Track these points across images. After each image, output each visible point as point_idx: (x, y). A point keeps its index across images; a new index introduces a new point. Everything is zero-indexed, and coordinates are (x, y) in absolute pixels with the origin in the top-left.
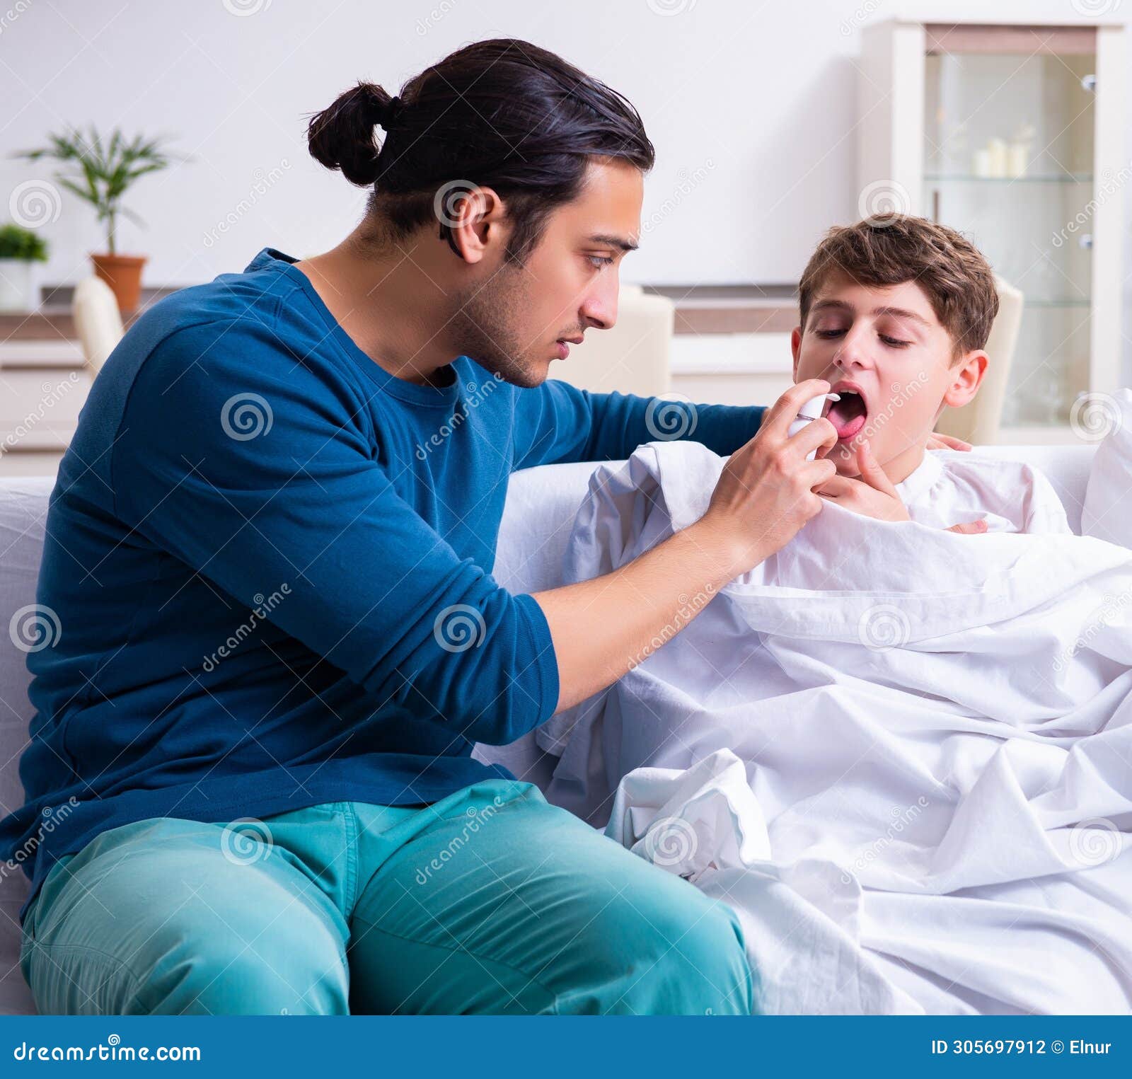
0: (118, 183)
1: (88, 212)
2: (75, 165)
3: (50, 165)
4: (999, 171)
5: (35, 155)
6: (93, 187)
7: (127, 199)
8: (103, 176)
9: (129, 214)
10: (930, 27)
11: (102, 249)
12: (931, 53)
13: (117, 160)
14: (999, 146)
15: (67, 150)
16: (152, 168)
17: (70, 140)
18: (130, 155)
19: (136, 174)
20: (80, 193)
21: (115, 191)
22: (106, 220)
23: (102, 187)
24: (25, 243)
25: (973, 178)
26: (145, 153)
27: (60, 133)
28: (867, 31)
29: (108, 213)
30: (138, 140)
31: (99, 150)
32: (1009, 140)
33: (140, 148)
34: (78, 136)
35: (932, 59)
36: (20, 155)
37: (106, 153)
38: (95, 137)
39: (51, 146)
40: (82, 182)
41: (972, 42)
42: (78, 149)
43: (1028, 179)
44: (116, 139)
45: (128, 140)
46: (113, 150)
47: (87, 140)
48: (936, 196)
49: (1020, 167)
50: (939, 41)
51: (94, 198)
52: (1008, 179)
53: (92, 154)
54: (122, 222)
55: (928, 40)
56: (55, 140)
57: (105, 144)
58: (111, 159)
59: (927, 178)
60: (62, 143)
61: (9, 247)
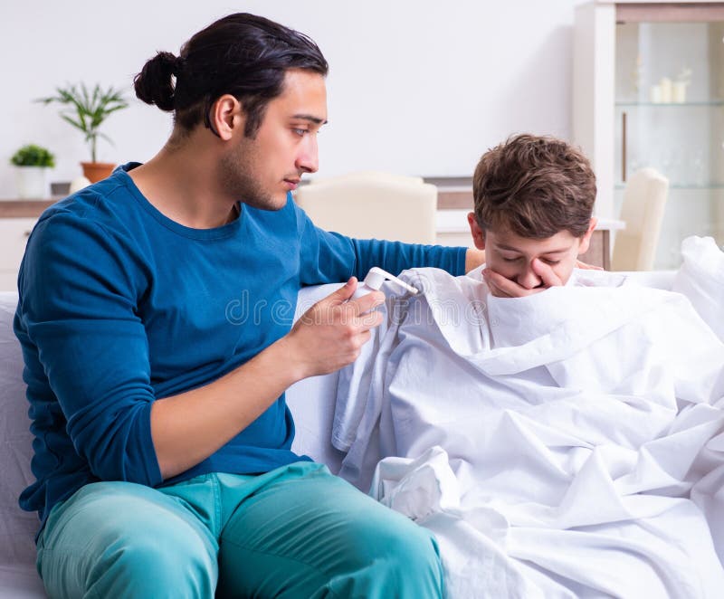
0: (98, 117)
1: (81, 135)
2: (72, 106)
3: (58, 107)
4: (667, 99)
5: (48, 101)
6: (83, 120)
7: (102, 128)
8: (88, 113)
9: (104, 136)
10: (618, 5)
11: (88, 159)
12: (619, 23)
13: (98, 102)
14: (667, 83)
15: (67, 98)
16: (119, 107)
17: (69, 91)
18: (105, 100)
19: (109, 111)
20: (75, 124)
21: (96, 123)
22: (90, 140)
23: (88, 120)
24: (41, 155)
25: (651, 104)
26: (114, 99)
27: (63, 86)
28: (578, 9)
29: (92, 136)
30: (110, 91)
31: (86, 96)
32: (674, 79)
33: (111, 95)
34: (73, 90)
35: (620, 26)
36: (39, 101)
37: (91, 99)
38: (84, 89)
39: (58, 95)
40: (76, 117)
41: (649, 14)
42: (74, 96)
43: (687, 104)
44: (97, 89)
45: (104, 91)
46: (95, 97)
47: (79, 91)
48: (624, 116)
49: (681, 96)
50: (628, 15)
51: (83, 128)
52: (674, 104)
53: (83, 99)
54: (99, 139)
55: (618, 14)
56: (61, 92)
57: (91, 94)
58: (94, 103)
59: (617, 105)
60: (64, 93)
61: (32, 158)
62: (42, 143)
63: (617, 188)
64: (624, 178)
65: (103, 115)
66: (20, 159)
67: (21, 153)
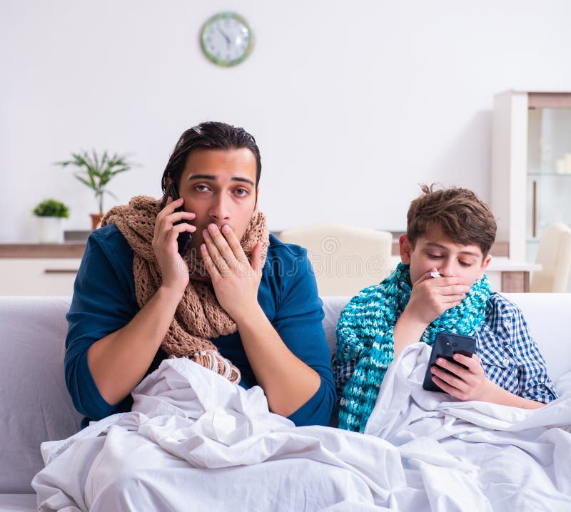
0: (105, 178)
1: (91, 192)
2: (84, 168)
3: (73, 168)
5: (66, 164)
6: (92, 180)
7: (108, 187)
8: (97, 174)
9: (110, 193)
10: (531, 94)
11: (97, 212)
12: (531, 108)
13: (105, 166)
15: (81, 162)
16: (123, 170)
17: (82, 156)
18: (111, 164)
19: (114, 173)
20: (86, 183)
21: (103, 182)
22: (99, 197)
23: (97, 180)
24: (58, 208)
25: (556, 174)
26: (119, 163)
27: (78, 152)
28: (497, 96)
29: (100, 193)
30: (115, 157)
31: (96, 160)
33: (116, 160)
34: (86, 155)
35: (532, 111)
36: (59, 164)
37: (100, 164)
38: (95, 155)
39: (73, 159)
40: (87, 177)
41: (554, 102)
42: (86, 160)
44: (105, 156)
45: (111, 157)
46: (103, 161)
47: (92, 157)
48: (535, 184)
50: (537, 102)
51: (93, 185)
53: (93, 163)
54: (106, 195)
55: (530, 101)
56: (75, 156)
57: (100, 158)
58: (102, 166)
59: (529, 174)
60: (78, 158)
61: (51, 210)
62: (59, 198)
63: (528, 242)
64: (534, 235)
65: (110, 176)
66: (41, 211)
67: (42, 206)
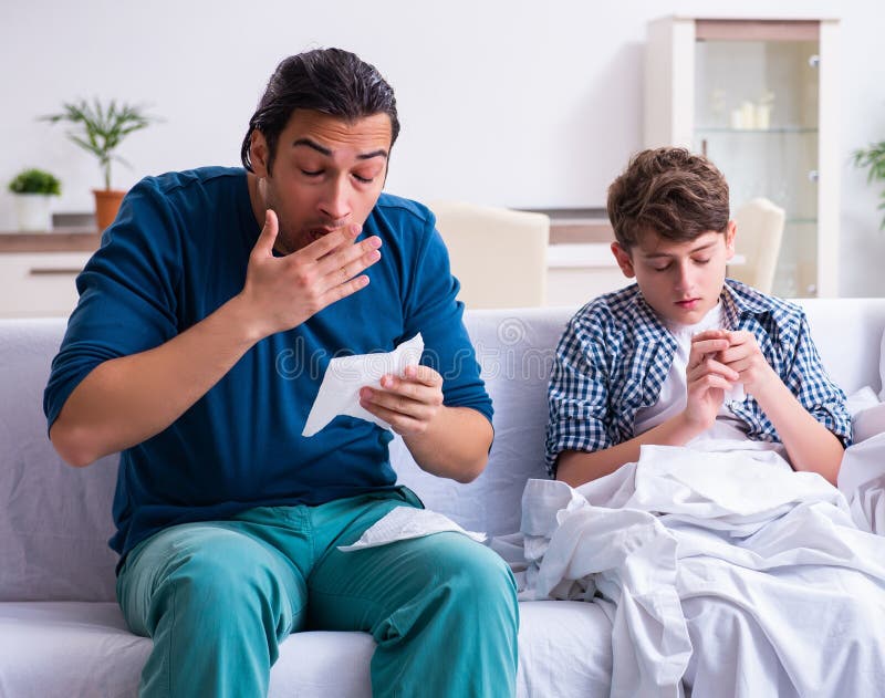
0: (112, 138)
1: (93, 160)
2: (81, 125)
3: (66, 126)
4: (750, 125)
5: (56, 119)
6: (93, 140)
7: (117, 150)
8: (101, 132)
9: (120, 159)
10: (699, 22)
11: (101, 186)
12: (699, 40)
13: (113, 122)
14: (749, 107)
15: (76, 116)
16: (139, 127)
17: (79, 106)
18: (121, 120)
19: (127, 131)
20: (84, 145)
21: (111, 144)
22: (105, 167)
23: (100, 141)
24: (47, 182)
25: (730, 130)
26: (133, 117)
27: (72, 102)
28: (651, 24)
29: (105, 160)
30: (126, 108)
31: (100, 113)
32: (756, 103)
33: (128, 113)
34: (84, 104)
35: (700, 44)
36: (44, 119)
37: (105, 118)
38: (98, 106)
39: (66, 112)
40: (85, 137)
42: (84, 113)
43: (770, 131)
44: (112, 109)
45: (119, 109)
46: (110, 115)
47: (93, 109)
48: (704, 143)
49: (764, 122)
50: (708, 31)
51: (93, 147)
52: (757, 131)
53: (95, 118)
54: (115, 165)
55: (698, 31)
56: (67, 107)
57: (105, 112)
58: (108, 121)
59: (696, 130)
60: (72, 109)
61: (35, 184)
62: (46, 167)
65: (120, 136)
66: (21, 185)
67: (21, 178)
